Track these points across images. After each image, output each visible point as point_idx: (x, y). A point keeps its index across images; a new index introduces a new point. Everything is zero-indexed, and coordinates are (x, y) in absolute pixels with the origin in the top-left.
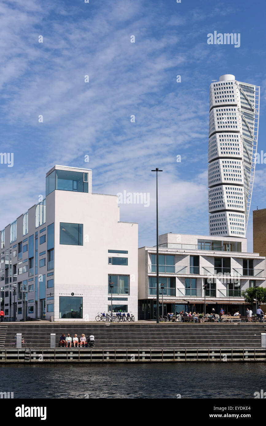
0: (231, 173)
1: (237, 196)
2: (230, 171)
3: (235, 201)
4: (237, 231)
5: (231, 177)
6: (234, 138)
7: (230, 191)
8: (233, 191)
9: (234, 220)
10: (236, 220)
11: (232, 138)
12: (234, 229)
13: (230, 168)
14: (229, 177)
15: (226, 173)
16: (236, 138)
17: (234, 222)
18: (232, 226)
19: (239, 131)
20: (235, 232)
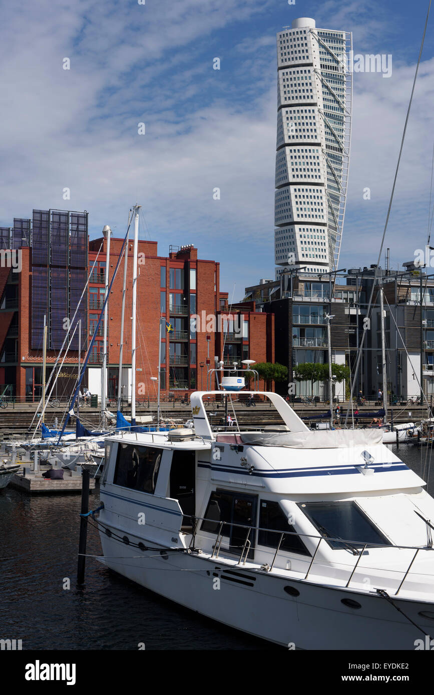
0: (303, 167)
1: (313, 200)
2: (302, 163)
3: (309, 208)
4: (312, 253)
5: (303, 173)
6: (308, 114)
7: (302, 194)
8: (305, 194)
9: (306, 237)
10: (310, 237)
11: (304, 115)
12: (308, 250)
13: (302, 160)
14: (299, 173)
15: (295, 167)
16: (312, 114)
17: (307, 240)
18: (304, 246)
19: (317, 103)
20: (308, 255)
